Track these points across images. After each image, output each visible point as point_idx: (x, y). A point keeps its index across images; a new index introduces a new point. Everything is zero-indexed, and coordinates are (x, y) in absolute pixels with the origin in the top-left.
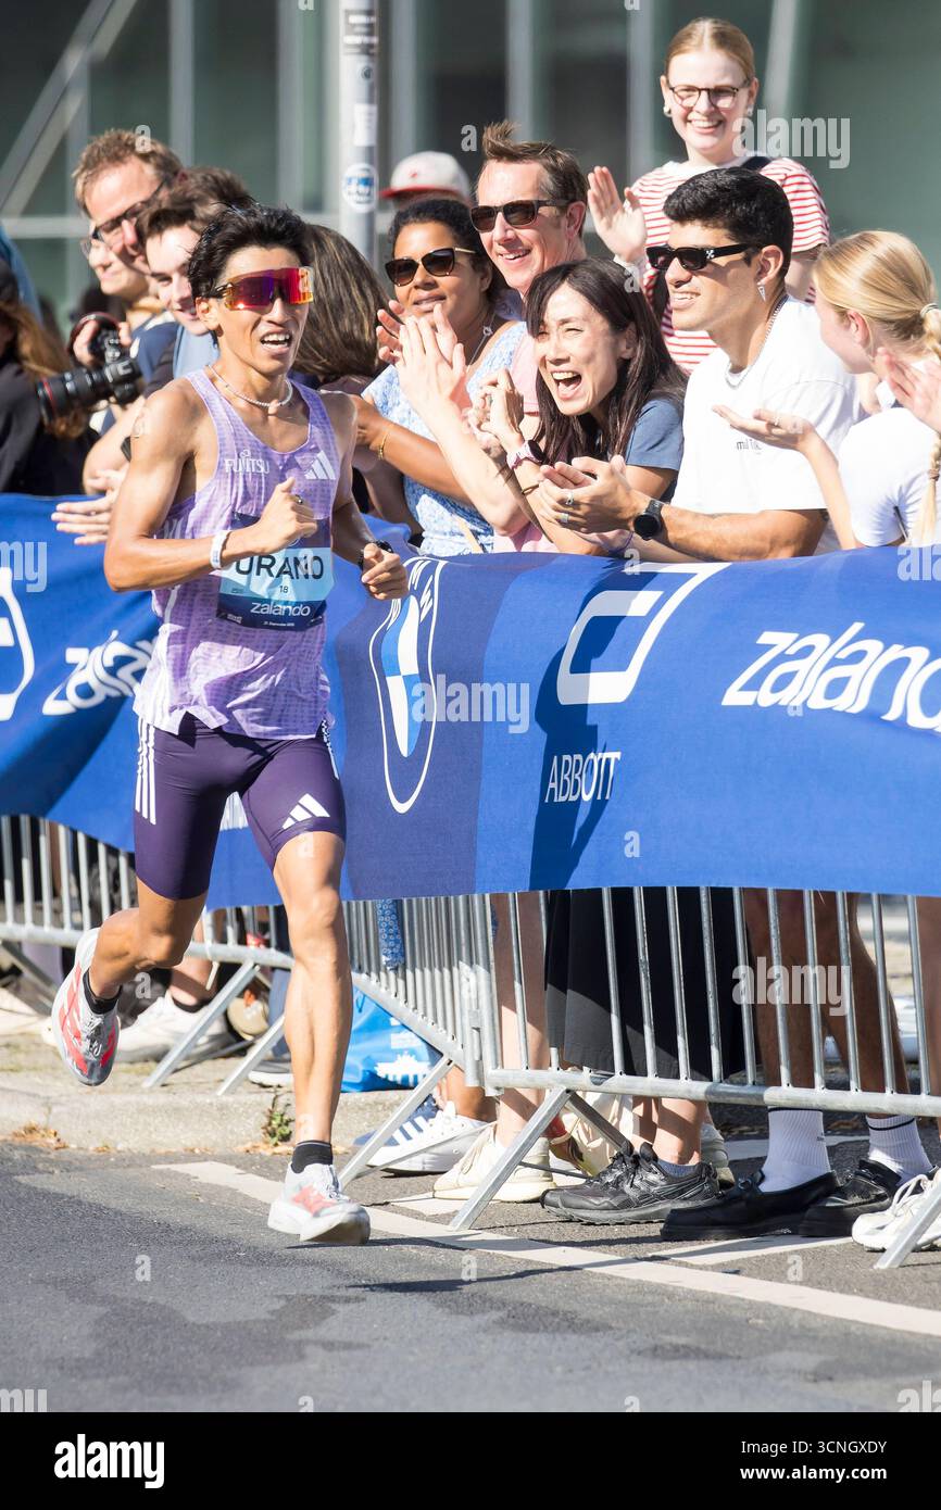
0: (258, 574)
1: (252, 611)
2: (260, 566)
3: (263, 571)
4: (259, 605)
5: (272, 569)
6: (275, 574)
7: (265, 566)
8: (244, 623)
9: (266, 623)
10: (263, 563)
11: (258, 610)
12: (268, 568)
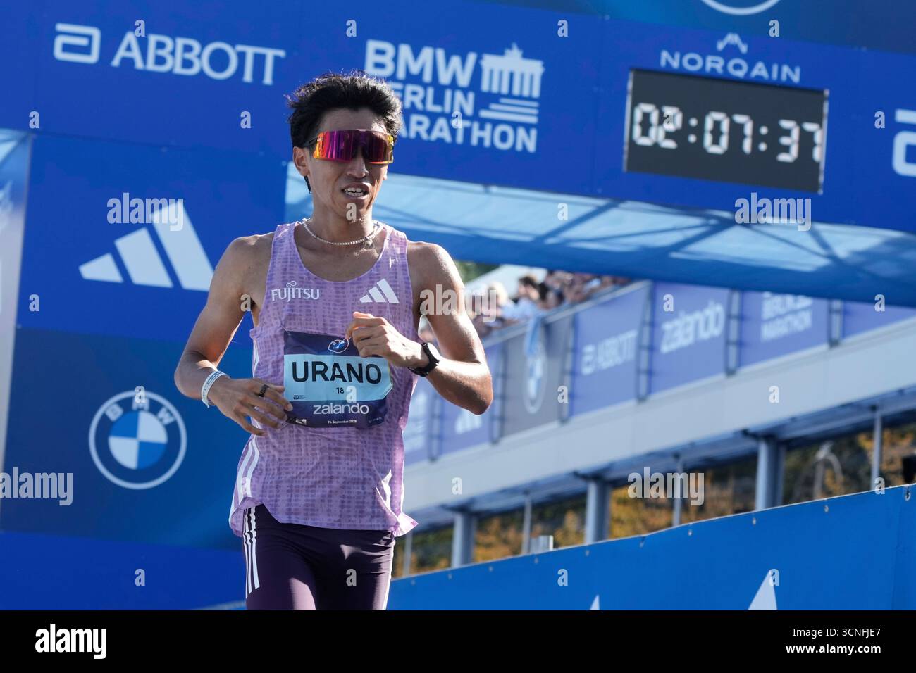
0: (314, 379)
1: (315, 413)
2: (315, 372)
3: (319, 377)
4: (320, 407)
5: (327, 374)
6: (329, 377)
7: (319, 372)
8: (309, 425)
9: (329, 422)
10: (317, 370)
11: (320, 411)
12: (323, 373)
